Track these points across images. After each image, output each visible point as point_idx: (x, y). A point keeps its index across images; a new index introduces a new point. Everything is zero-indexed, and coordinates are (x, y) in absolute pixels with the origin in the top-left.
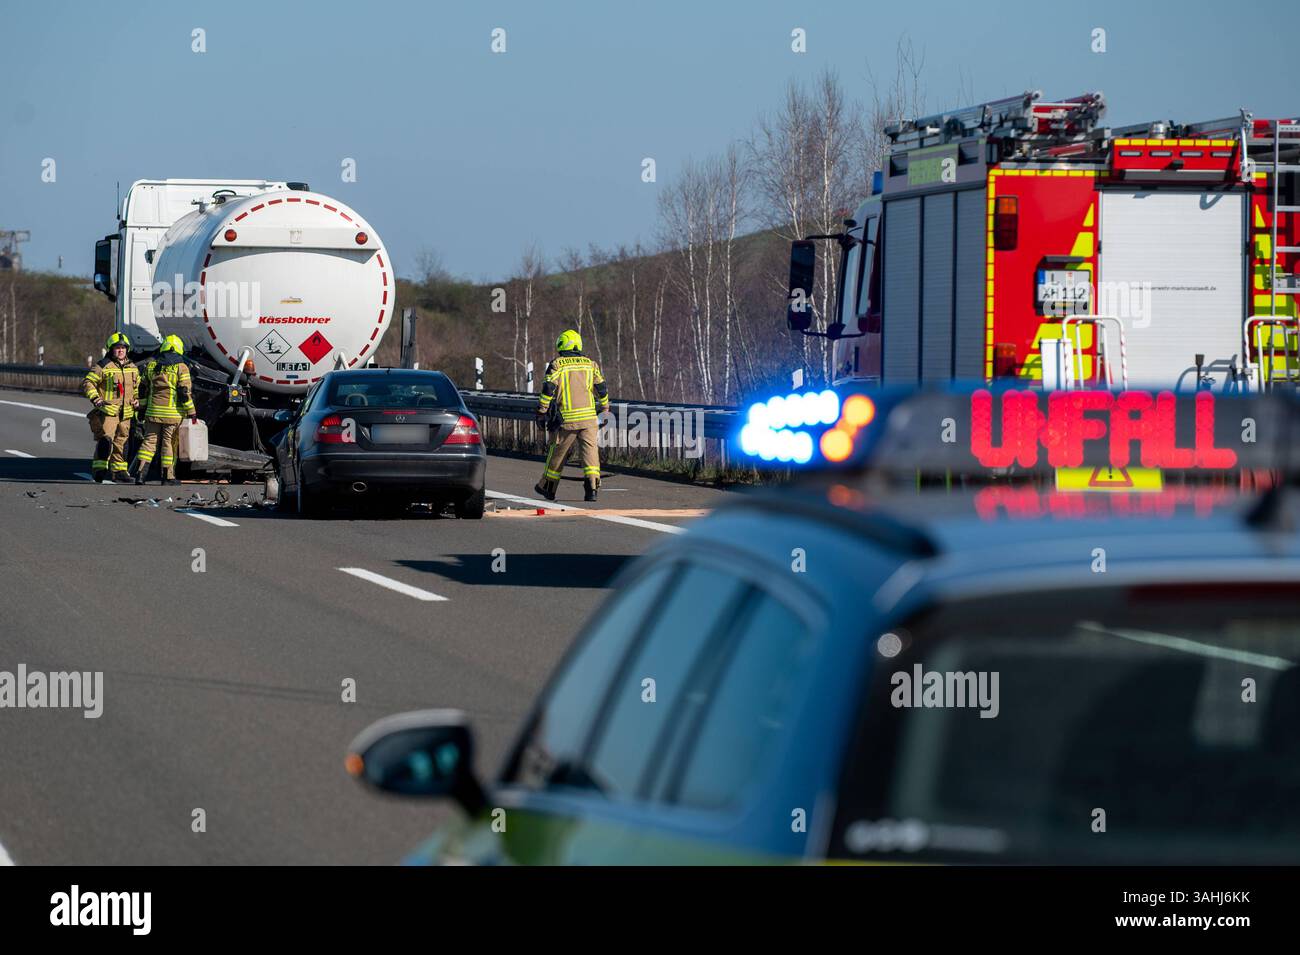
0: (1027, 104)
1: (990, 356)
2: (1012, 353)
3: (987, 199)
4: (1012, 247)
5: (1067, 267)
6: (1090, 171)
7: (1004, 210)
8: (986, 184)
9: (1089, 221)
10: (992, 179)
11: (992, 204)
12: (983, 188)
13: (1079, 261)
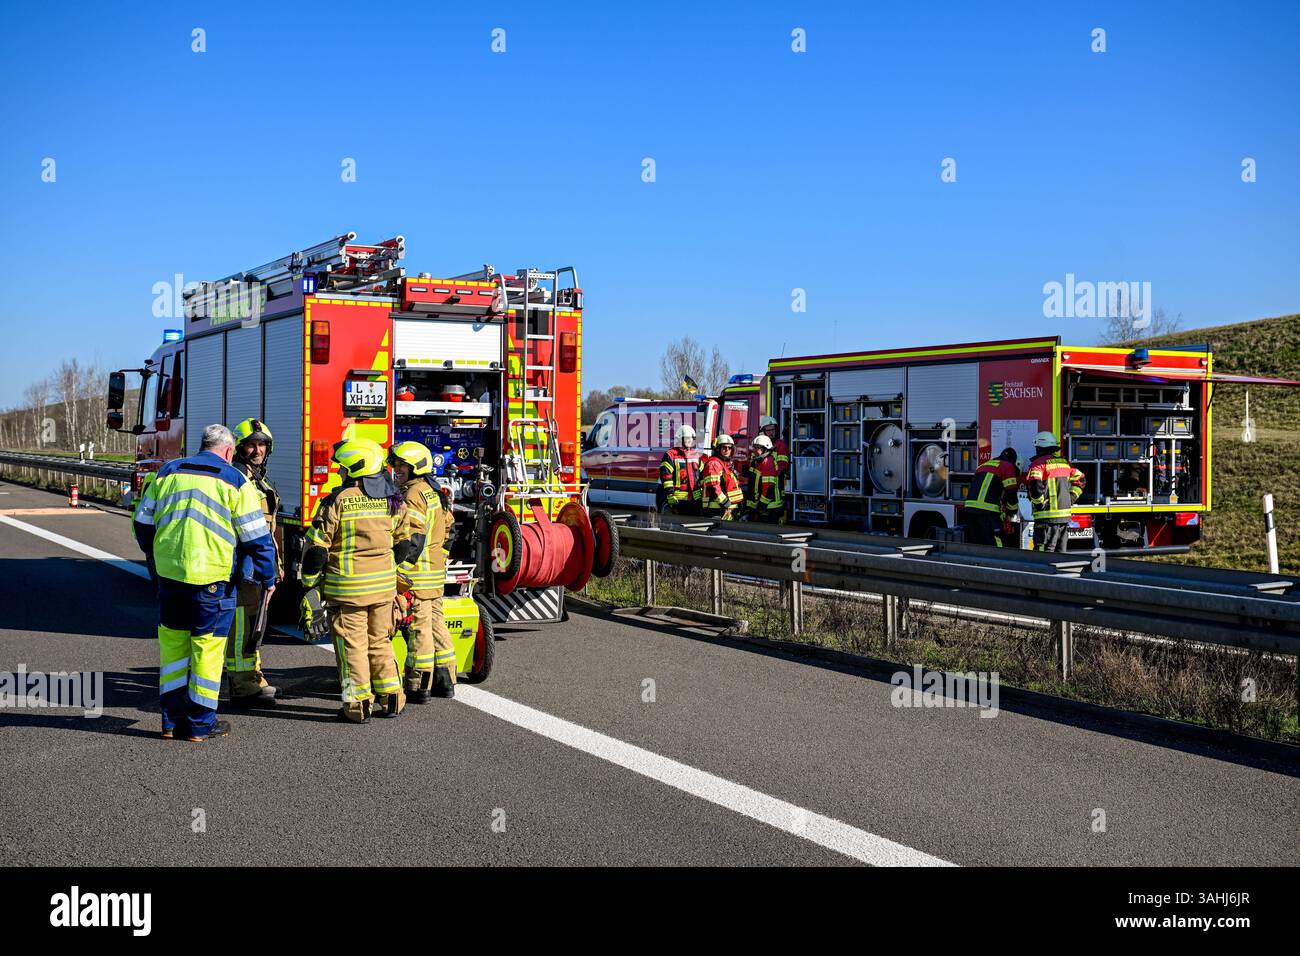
0: (342, 244)
1: (307, 450)
2: (326, 447)
3: (304, 322)
4: (325, 361)
5: (369, 379)
6: (388, 302)
7: (319, 332)
8: (302, 311)
9: (385, 343)
10: (308, 306)
11: (308, 326)
12: (300, 314)
13: (377, 375)
